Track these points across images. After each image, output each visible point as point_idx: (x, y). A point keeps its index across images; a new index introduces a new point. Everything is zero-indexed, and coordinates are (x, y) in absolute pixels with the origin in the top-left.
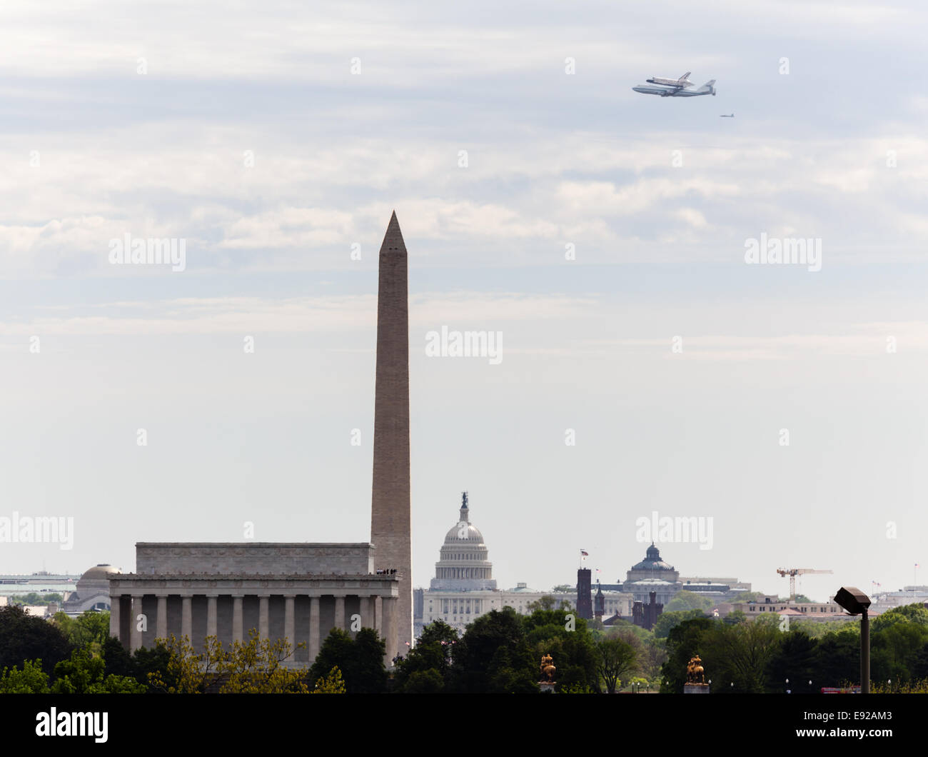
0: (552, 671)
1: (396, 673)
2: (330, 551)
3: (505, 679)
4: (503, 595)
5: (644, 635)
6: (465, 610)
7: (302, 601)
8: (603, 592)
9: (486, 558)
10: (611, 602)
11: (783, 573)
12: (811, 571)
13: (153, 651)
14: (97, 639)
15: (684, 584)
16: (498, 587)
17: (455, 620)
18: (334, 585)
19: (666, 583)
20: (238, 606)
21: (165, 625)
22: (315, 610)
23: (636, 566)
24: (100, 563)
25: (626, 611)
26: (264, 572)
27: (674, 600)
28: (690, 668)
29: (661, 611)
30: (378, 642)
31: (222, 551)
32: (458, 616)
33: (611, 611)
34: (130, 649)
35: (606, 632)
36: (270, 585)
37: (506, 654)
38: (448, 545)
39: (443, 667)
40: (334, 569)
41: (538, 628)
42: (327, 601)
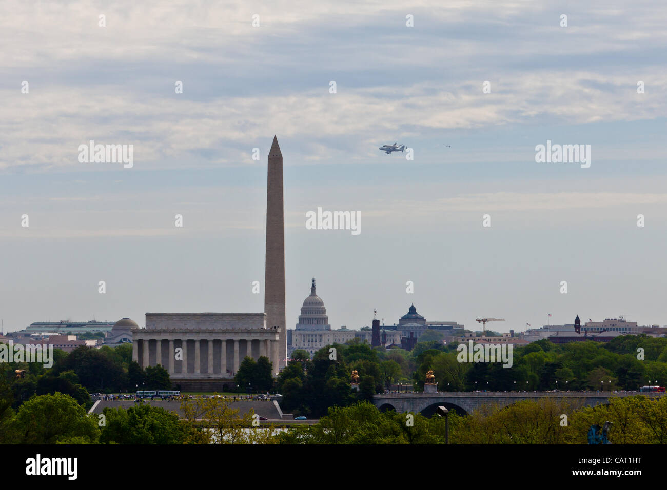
0: (357, 378)
1: (278, 379)
2: (244, 317)
3: (334, 383)
4: (334, 333)
5: (407, 355)
6: (314, 340)
7: (230, 343)
8: (385, 330)
9: (325, 313)
10: (390, 336)
11: (479, 321)
12: (493, 320)
13: (155, 368)
14: (126, 361)
15: (429, 326)
16: (332, 328)
17: (309, 345)
18: (246, 334)
19: (419, 325)
20: (197, 345)
21: (161, 354)
22: (237, 347)
23: (404, 316)
24: (125, 318)
25: (398, 341)
26: (210, 328)
27: (423, 335)
28: (427, 376)
29: (416, 342)
30: (269, 363)
31: (189, 317)
32: (311, 343)
33: (391, 341)
34: (143, 367)
35: (387, 352)
36: (214, 334)
37: (335, 369)
38: (305, 307)
39: (302, 376)
40: (246, 326)
41: (351, 354)
42: (243, 343)
